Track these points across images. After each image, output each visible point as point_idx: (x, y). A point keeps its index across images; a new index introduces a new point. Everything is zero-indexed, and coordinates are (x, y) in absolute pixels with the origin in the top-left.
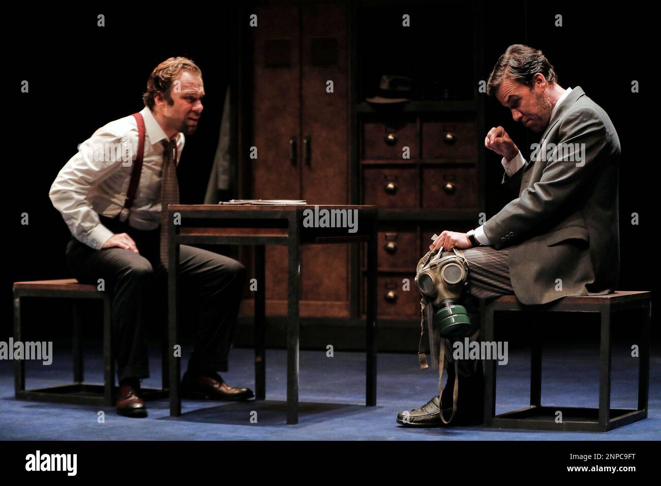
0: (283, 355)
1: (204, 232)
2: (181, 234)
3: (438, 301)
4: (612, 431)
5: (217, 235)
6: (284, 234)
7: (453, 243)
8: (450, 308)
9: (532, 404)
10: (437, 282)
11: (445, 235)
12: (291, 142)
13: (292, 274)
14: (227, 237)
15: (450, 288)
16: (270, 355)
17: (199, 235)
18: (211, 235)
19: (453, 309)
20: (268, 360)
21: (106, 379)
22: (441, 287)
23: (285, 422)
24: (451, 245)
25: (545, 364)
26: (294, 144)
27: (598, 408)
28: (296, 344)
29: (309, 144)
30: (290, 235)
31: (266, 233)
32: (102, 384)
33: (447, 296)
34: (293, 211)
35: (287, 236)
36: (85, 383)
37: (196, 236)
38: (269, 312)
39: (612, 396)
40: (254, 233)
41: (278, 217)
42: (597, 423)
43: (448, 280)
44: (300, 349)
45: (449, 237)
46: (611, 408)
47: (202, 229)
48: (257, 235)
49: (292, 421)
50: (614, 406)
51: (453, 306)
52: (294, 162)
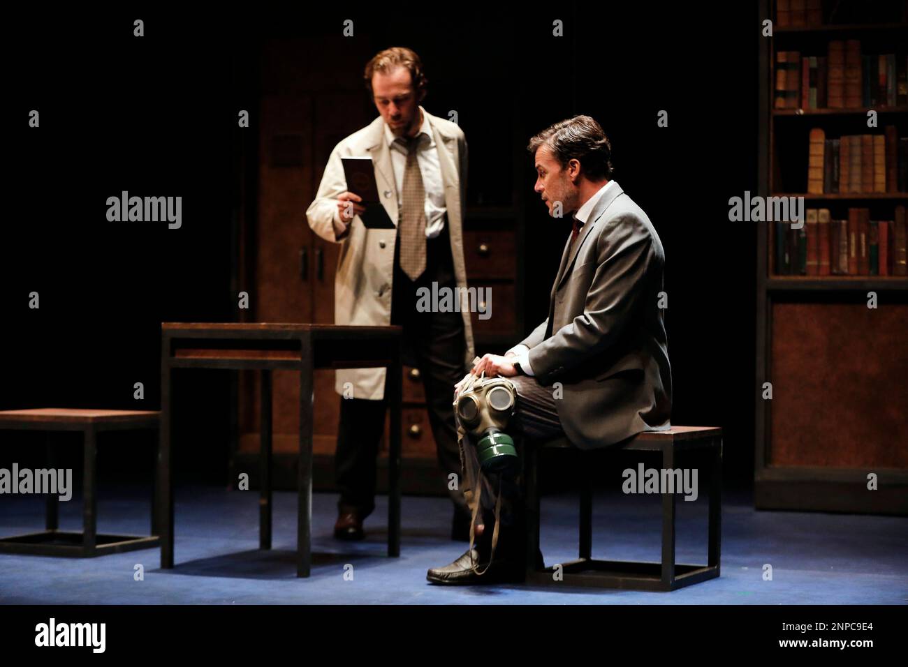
0: (293, 499)
1: (202, 355)
2: (177, 357)
3: (480, 430)
4: (678, 590)
5: (218, 358)
6: (295, 357)
7: (495, 369)
8: (492, 438)
9: (581, 556)
10: (482, 407)
11: (487, 359)
12: (301, 253)
13: (305, 402)
14: (230, 361)
15: (496, 415)
16: (277, 498)
17: (197, 357)
18: (211, 357)
19: (496, 439)
20: (274, 503)
21: (85, 525)
22: (485, 413)
23: (295, 575)
24: (493, 371)
25: (596, 511)
26: (305, 257)
27: (661, 563)
28: (308, 485)
29: (321, 256)
30: (302, 358)
31: (275, 355)
32: (81, 532)
33: (492, 424)
34: (307, 331)
35: (299, 359)
36: (59, 531)
37: (196, 359)
38: (276, 448)
39: (677, 550)
40: (262, 356)
41: (289, 337)
42: (660, 580)
43: (496, 405)
44: (314, 491)
45: (491, 363)
46: (676, 564)
47: (202, 351)
48: (264, 359)
49: (304, 573)
50: (679, 561)
51: (497, 435)
52: (305, 276)
